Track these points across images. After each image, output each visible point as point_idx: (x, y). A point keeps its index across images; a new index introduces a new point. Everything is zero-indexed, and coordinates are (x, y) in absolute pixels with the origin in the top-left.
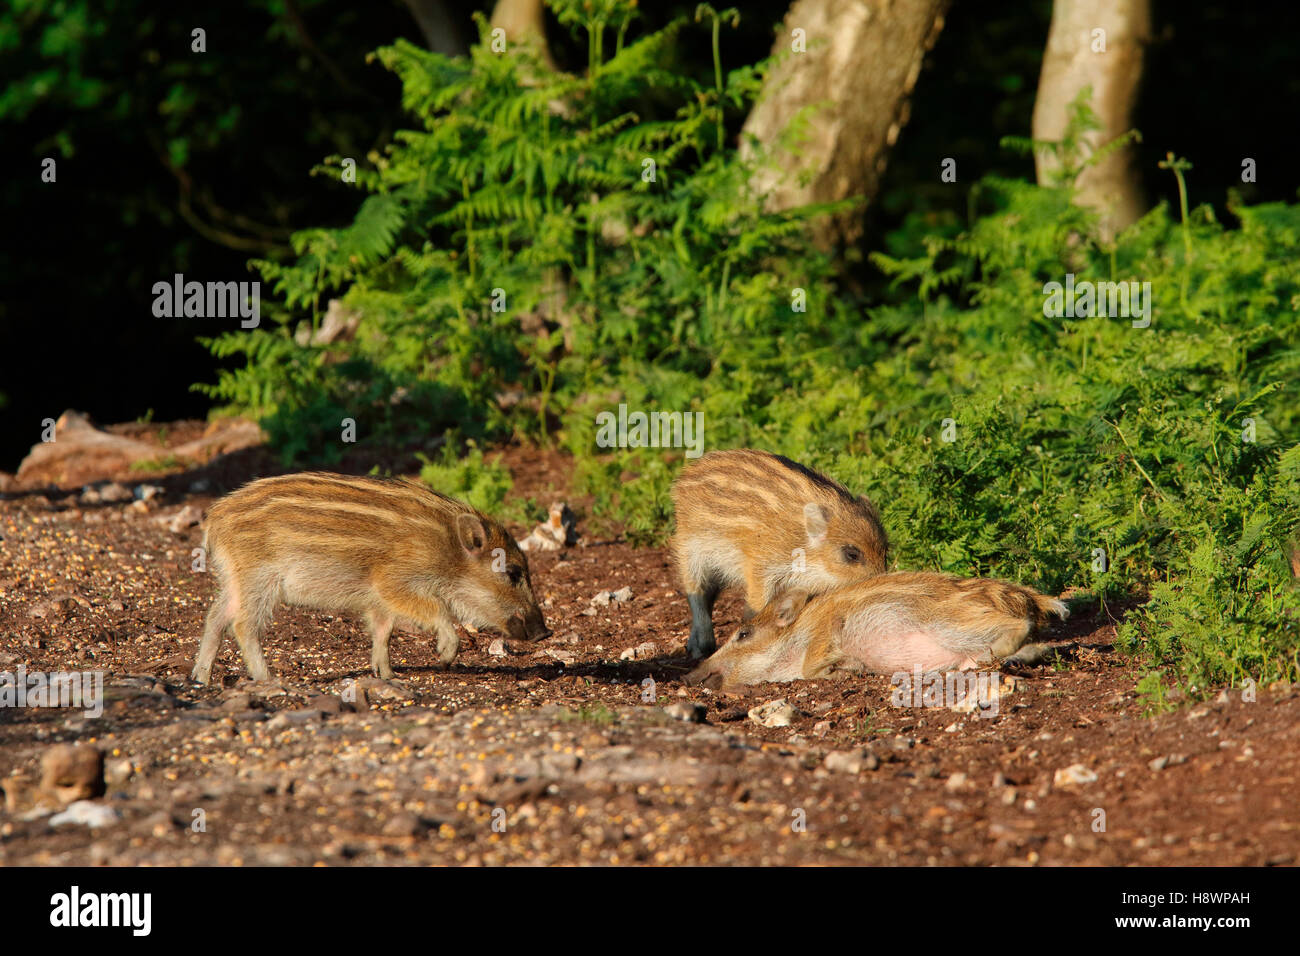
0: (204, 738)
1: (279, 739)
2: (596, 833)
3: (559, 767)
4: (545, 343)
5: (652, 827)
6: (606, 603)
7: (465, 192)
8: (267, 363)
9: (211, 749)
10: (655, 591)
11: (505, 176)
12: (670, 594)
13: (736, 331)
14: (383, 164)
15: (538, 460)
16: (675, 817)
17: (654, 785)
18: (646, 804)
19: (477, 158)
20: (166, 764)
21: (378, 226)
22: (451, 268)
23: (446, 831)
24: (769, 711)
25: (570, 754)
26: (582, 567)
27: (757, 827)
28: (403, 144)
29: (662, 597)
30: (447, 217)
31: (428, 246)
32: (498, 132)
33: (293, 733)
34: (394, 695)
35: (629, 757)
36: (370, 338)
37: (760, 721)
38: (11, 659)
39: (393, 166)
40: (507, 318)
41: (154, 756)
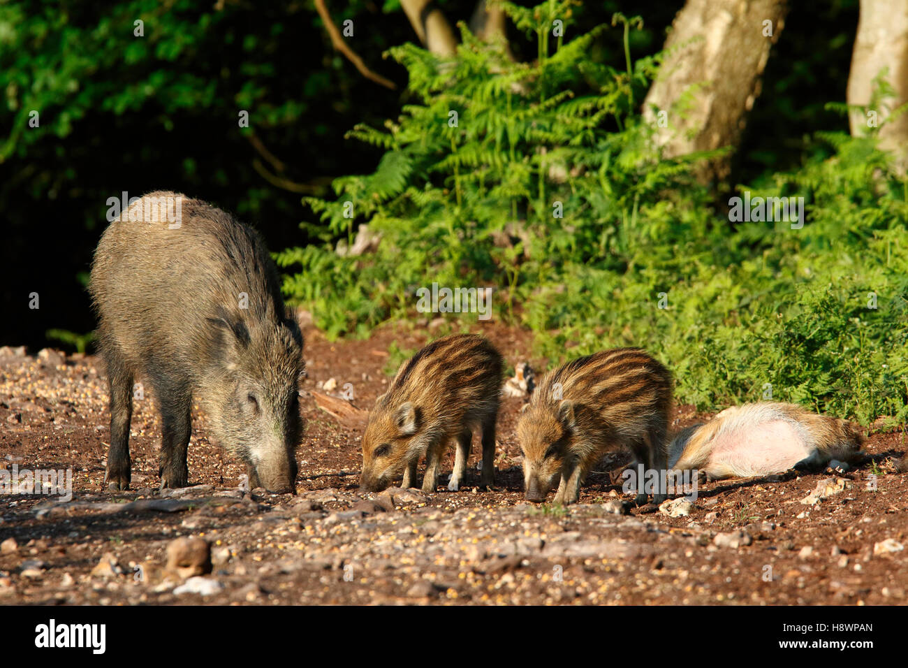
0: (280, 531)
1: (332, 531)
2: (556, 593)
3: (528, 547)
4: (511, 253)
5: (595, 588)
7: (453, 148)
8: (316, 269)
9: (285, 539)
11: (481, 137)
13: (644, 241)
14: (395, 129)
15: (507, 333)
16: (611, 581)
17: (596, 558)
18: (590, 572)
20: (254, 550)
22: (445, 201)
23: (451, 593)
24: (674, 506)
25: (536, 538)
27: (668, 587)
28: (409, 115)
30: (441, 166)
31: (428, 186)
32: (475, 106)
33: (342, 527)
34: (412, 499)
35: (578, 539)
36: (388, 250)
37: (668, 513)
38: (143, 479)
39: (403, 130)
40: (482, 235)
41: (245, 545)
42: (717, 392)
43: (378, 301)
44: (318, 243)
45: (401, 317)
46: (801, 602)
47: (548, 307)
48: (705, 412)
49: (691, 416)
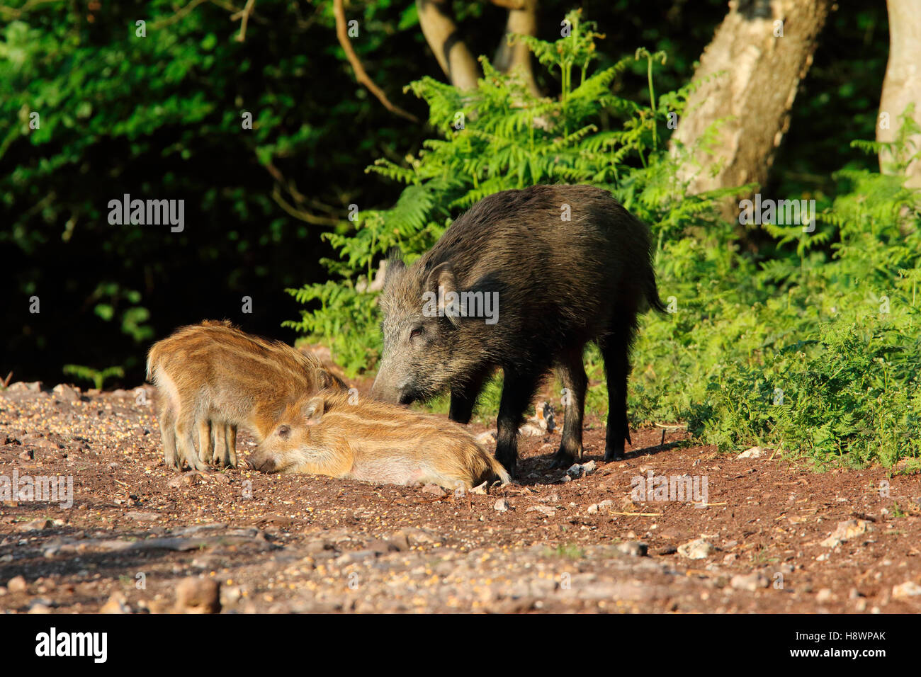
0: (292, 571)
1: (345, 571)
6: (577, 472)
7: (475, 183)
8: (336, 305)
9: (297, 579)
10: (612, 464)
11: (504, 172)
12: (622, 466)
14: (417, 164)
19: (483, 158)
20: (265, 590)
24: (692, 547)
25: (550, 580)
28: (430, 149)
29: (617, 468)
30: (462, 201)
31: (448, 220)
32: (497, 141)
33: (355, 567)
34: (427, 539)
37: (687, 555)
38: (155, 517)
39: (424, 165)
41: (256, 584)
42: (739, 432)
44: (338, 279)
48: (727, 452)
49: (712, 456)
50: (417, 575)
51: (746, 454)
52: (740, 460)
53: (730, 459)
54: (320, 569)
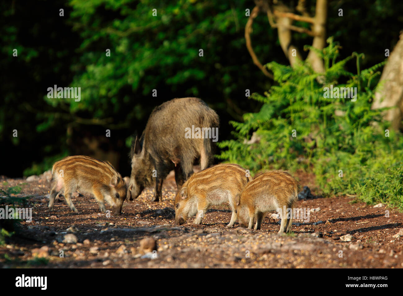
0: (189, 240)
1: (209, 240)
2: (282, 262)
3: (277, 246)
4: (311, 144)
5: (296, 260)
6: (313, 211)
7: (291, 103)
8: (235, 149)
9: (191, 242)
10: (326, 209)
11: (302, 99)
12: (330, 209)
13: (362, 141)
14: (268, 95)
15: (307, 176)
16: (302, 258)
17: (300, 250)
18: (295, 255)
19: (294, 94)
20: (178, 246)
21: (266, 113)
22: (285, 124)
23: (243, 261)
24: (345, 237)
26: (310, 202)
27: (322, 261)
28: (274, 90)
29: (328, 210)
30: (286, 110)
31: (279, 118)
32: (299, 87)
33: (213, 239)
34: (247, 232)
35: (295, 244)
36: (263, 143)
37: (343, 240)
38: (149, 223)
39: (271, 95)
40: (300, 137)
41: (175, 244)
42: (376, 198)
43: (257, 162)
44: (236, 139)
45: (267, 168)
46: (371, 267)
47: (322, 166)
48: (370, 205)
49: (364, 207)
50: (234, 242)
51: (377, 206)
52: (374, 208)
53: (371, 207)
54: (200, 239)
